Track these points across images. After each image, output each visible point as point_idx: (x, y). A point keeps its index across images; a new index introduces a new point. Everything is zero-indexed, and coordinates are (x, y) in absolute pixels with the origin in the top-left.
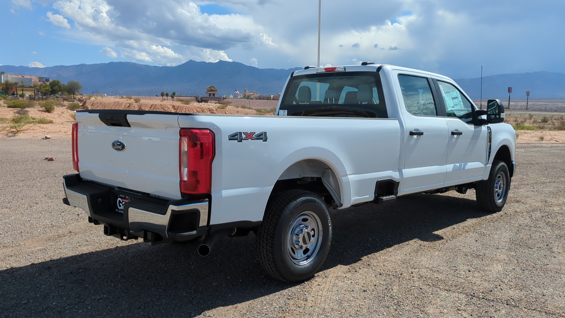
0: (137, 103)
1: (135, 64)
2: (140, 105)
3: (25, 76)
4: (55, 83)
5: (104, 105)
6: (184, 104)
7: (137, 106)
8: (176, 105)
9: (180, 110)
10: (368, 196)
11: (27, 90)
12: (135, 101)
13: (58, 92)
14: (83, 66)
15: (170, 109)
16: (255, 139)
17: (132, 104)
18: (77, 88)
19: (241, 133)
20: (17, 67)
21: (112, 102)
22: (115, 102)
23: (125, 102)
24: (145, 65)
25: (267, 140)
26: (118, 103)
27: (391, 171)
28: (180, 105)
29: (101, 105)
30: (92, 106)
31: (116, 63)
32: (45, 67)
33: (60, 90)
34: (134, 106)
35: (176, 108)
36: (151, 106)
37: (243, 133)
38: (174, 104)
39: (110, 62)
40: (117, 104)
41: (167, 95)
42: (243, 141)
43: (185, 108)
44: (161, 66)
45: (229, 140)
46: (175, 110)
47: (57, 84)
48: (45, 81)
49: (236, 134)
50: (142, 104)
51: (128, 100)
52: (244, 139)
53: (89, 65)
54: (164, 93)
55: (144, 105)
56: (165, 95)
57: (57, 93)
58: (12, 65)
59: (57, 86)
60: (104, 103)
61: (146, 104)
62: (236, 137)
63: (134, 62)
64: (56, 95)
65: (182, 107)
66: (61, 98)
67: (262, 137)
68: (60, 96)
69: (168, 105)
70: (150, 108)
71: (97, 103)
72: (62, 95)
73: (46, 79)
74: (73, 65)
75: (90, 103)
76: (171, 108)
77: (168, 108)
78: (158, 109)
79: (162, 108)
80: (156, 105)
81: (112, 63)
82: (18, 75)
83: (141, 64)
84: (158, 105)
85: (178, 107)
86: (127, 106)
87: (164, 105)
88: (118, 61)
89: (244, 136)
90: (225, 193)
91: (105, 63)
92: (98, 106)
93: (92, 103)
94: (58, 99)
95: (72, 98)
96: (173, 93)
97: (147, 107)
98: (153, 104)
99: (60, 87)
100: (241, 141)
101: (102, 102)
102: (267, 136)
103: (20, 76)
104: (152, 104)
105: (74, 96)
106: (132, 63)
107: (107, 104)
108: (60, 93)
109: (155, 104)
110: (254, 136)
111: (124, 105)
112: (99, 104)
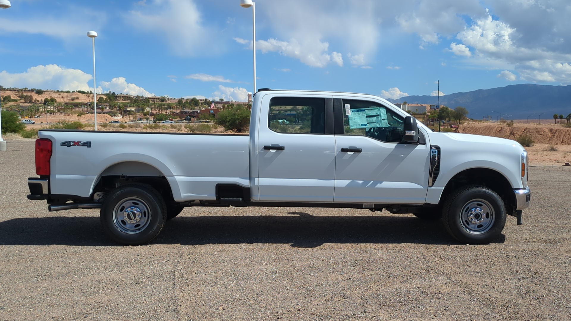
0: (509, 127)
1: (535, 85)
2: (512, 129)
3: (423, 105)
4: (444, 109)
5: (475, 130)
6: (565, 127)
7: (509, 130)
8: (554, 128)
9: (558, 133)
10: (207, 195)
11: (419, 117)
12: (507, 125)
13: (446, 118)
14: (480, 91)
15: (547, 133)
16: (81, 146)
17: (504, 128)
18: (463, 113)
19: (70, 142)
20: (420, 96)
21: (484, 127)
22: (487, 127)
23: (497, 126)
24: (546, 86)
25: (91, 147)
26: (490, 127)
27: (238, 178)
28: (559, 128)
29: (472, 130)
30: (463, 130)
31: (514, 85)
32: (444, 95)
33: (448, 116)
34: (505, 130)
35: (554, 131)
36: (525, 130)
37: (72, 142)
38: (553, 127)
39: (508, 86)
40: (488, 128)
41: (561, 117)
42: (71, 146)
43: (565, 132)
44: (566, 85)
45: (61, 145)
46: (552, 133)
47: (445, 111)
48: (435, 109)
49: (66, 142)
50: (514, 128)
51: (501, 124)
52: (72, 146)
53: (486, 90)
54: (557, 115)
55: (516, 129)
56: (559, 118)
57: (445, 120)
58: (416, 95)
59: (445, 113)
60: (475, 128)
61: (519, 128)
62: (67, 144)
63: (535, 84)
64: (443, 121)
65: (562, 130)
66: (447, 123)
67: (88, 144)
68: (447, 122)
69: (544, 128)
70: (523, 132)
71: (469, 128)
72: (450, 120)
73: (436, 107)
74: (470, 91)
75: (462, 128)
76: (548, 131)
77: (544, 131)
78: (532, 133)
79: (536, 131)
80: (530, 129)
81: (509, 86)
82: (418, 104)
83: (542, 85)
84: (533, 128)
85: (556, 130)
86: (498, 131)
87: (539, 128)
88: (516, 84)
89: (72, 144)
90: (58, 176)
91: (502, 87)
92: (469, 131)
93: (464, 128)
94: (445, 124)
95: (457, 124)
96: (568, 114)
97: (520, 131)
98: (527, 128)
99: (448, 113)
100: (70, 147)
101: (473, 127)
102: (91, 144)
103: (419, 105)
104: (525, 127)
105: (459, 122)
106: (532, 84)
107: (478, 128)
108: (447, 119)
109: (529, 127)
110: (80, 144)
111: (495, 129)
112: (471, 128)
